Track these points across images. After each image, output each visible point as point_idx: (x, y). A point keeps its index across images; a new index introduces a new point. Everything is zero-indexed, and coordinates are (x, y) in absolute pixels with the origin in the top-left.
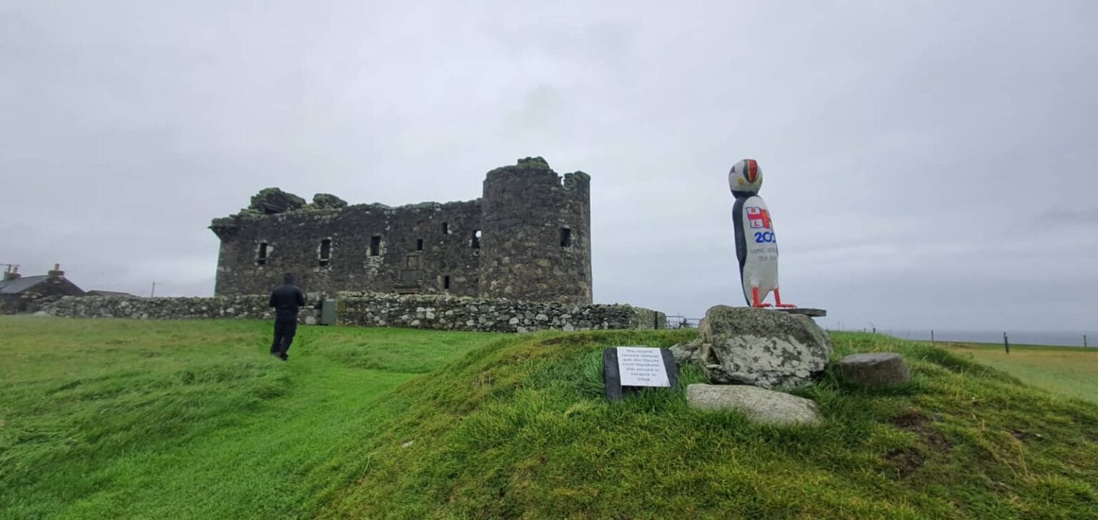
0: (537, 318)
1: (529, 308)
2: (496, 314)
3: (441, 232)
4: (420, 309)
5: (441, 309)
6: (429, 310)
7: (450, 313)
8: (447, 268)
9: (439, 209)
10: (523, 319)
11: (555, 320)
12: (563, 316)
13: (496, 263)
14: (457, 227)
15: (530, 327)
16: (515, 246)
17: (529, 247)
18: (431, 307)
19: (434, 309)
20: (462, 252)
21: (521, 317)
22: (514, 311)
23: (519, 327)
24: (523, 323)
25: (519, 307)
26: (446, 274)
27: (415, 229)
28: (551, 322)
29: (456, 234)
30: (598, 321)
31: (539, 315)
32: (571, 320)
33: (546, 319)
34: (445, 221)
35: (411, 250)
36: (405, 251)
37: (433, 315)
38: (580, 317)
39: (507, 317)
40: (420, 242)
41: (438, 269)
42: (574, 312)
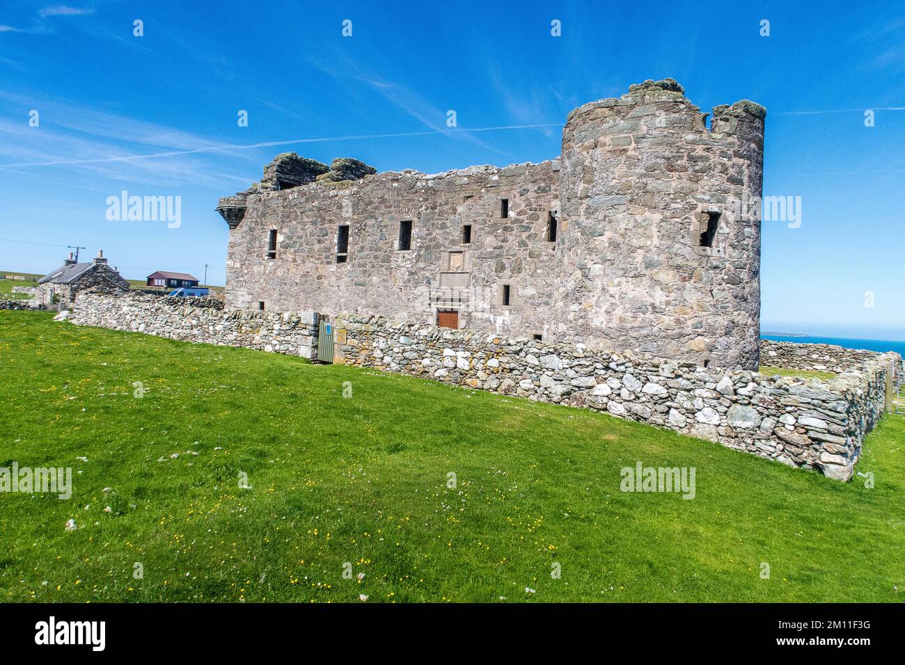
0: (645, 389)
1: (631, 370)
2: (571, 373)
3: (499, 213)
4: (448, 352)
5: (480, 354)
6: (460, 354)
7: (493, 363)
8: (507, 272)
9: (495, 178)
10: (619, 389)
11: (681, 398)
12: (697, 392)
13: (579, 274)
14: (523, 207)
15: (631, 404)
16: (615, 246)
17: (640, 248)
18: (465, 350)
19: (468, 354)
20: (530, 247)
21: (615, 383)
22: (603, 372)
23: (610, 403)
24: (619, 395)
25: (612, 365)
26: (506, 281)
27: (460, 209)
28: (673, 401)
29: (521, 217)
30: (773, 412)
31: (649, 384)
32: (715, 402)
33: (663, 392)
34: (503, 196)
35: (453, 242)
36: (447, 243)
37: (467, 363)
38: (734, 398)
39: (591, 381)
40: (468, 229)
41: (493, 273)
42: (720, 387)
